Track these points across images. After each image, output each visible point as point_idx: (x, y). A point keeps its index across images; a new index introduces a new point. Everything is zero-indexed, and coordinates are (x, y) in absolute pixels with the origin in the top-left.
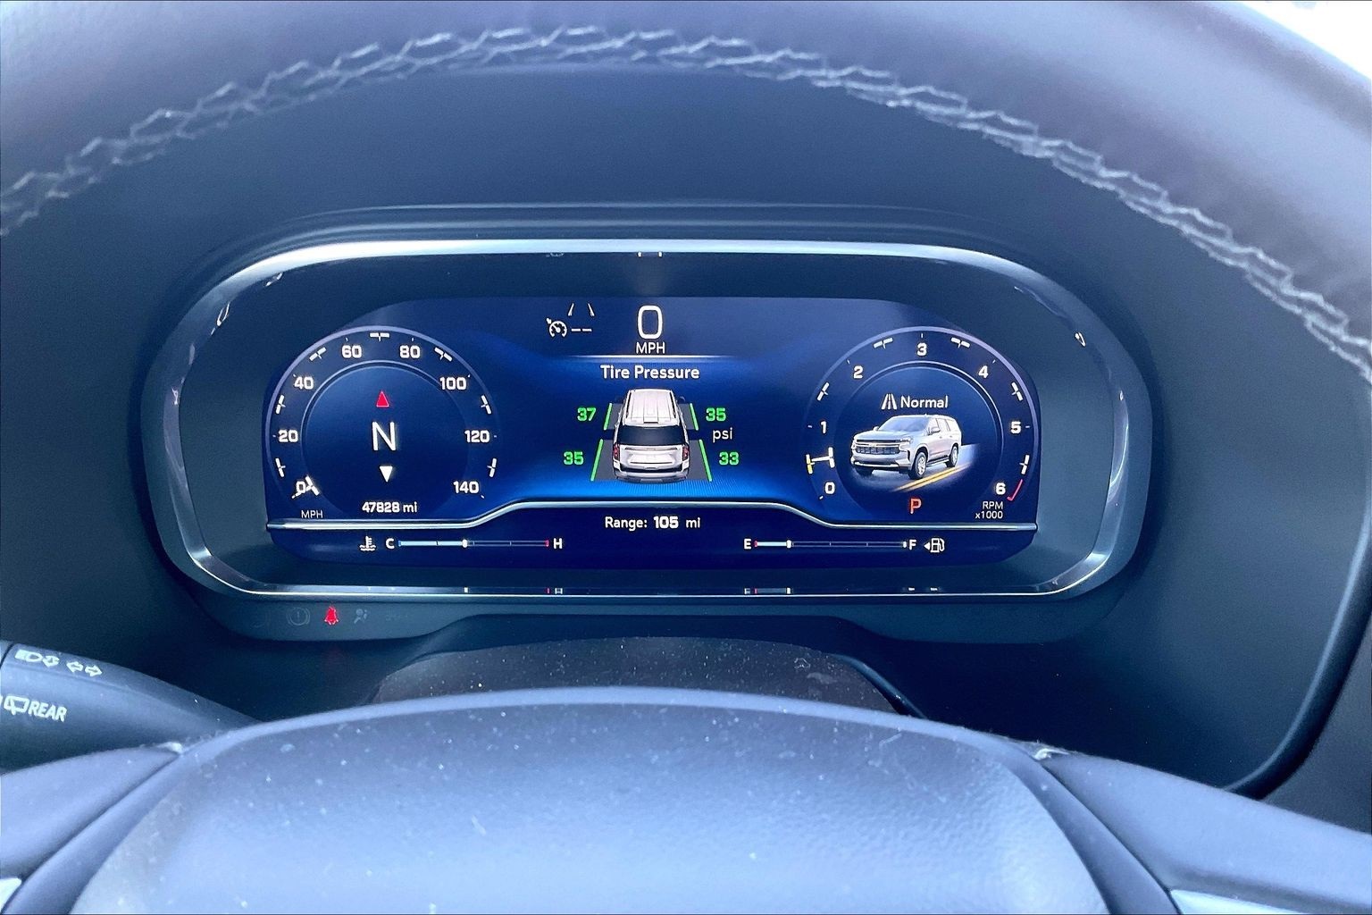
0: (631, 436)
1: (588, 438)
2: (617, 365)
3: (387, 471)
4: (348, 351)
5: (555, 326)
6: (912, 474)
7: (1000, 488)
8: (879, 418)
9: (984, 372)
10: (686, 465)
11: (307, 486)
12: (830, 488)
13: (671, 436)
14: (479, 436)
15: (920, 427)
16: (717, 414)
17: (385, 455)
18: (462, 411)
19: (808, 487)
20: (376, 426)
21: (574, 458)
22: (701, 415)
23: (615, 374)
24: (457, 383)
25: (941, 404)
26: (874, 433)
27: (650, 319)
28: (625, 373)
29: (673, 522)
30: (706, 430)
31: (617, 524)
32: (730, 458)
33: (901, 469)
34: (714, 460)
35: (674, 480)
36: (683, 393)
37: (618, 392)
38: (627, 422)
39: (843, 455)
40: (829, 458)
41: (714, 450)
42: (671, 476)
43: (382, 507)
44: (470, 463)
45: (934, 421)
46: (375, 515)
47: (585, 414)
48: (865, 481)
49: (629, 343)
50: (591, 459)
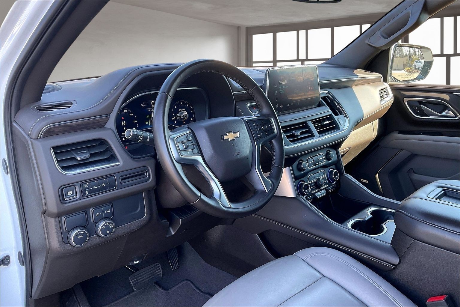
1: (148, 120)
2: (150, 109)
3: (125, 128)
5: (142, 105)
6: (183, 119)
7: (192, 119)
8: (178, 112)
9: (188, 105)
12: (175, 122)
14: (135, 121)
15: (183, 113)
17: (124, 126)
18: (133, 118)
20: (122, 122)
21: (147, 123)
23: (150, 111)
24: (131, 115)
25: (184, 110)
26: (179, 114)
27: (153, 103)
37: (151, 113)
38: (152, 117)
39: (176, 117)
45: (184, 112)
48: (179, 121)
49: (151, 106)
50: (149, 122)
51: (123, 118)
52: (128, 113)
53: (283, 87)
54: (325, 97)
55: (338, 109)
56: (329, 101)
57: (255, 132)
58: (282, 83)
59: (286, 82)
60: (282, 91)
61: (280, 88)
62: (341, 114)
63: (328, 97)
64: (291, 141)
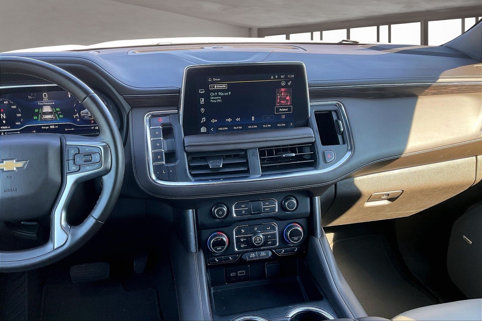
0: (44, 114)
1: (37, 114)
3: (4, 122)
5: (29, 97)
8: (84, 109)
10: (54, 118)
12: (78, 120)
13: (50, 113)
14: (19, 115)
16: (58, 109)
17: (4, 119)
18: (15, 111)
19: (74, 120)
20: (1, 115)
21: (35, 118)
22: (55, 110)
23: (40, 104)
24: (14, 107)
26: (84, 111)
27: (45, 95)
28: (42, 104)
29: (53, 127)
30: (57, 112)
31: (44, 128)
32: (61, 116)
33: (89, 116)
34: (59, 117)
35: (52, 120)
36: (52, 106)
37: (41, 107)
38: (43, 111)
39: (80, 115)
40: (77, 115)
41: (58, 115)
42: (51, 120)
43: (4, 127)
46: (2, 129)
47: (36, 111)
48: (84, 119)
49: (42, 99)
50: (38, 117)
52: (9, 105)
53: (219, 93)
54: (330, 112)
55: (342, 134)
56: (335, 118)
57: (71, 162)
58: (217, 88)
59: (225, 86)
60: (216, 100)
61: (212, 94)
62: (344, 143)
63: (335, 111)
64: (194, 176)
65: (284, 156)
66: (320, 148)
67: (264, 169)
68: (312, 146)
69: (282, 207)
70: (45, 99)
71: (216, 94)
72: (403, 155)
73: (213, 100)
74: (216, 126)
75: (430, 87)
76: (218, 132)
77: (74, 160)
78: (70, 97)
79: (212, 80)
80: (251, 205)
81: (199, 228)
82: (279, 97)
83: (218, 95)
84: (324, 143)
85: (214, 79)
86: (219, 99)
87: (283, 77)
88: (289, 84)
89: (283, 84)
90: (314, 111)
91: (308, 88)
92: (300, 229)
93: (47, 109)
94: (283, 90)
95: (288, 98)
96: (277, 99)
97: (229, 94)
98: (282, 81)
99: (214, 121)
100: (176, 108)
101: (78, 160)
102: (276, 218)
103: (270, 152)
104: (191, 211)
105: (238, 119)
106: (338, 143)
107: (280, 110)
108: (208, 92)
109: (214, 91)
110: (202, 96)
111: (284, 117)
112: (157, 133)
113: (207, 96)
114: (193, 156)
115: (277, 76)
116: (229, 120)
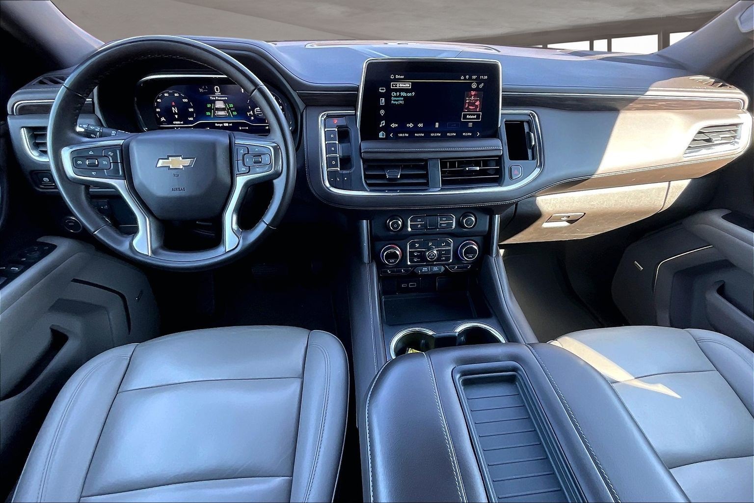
0: (218, 109)
1: (210, 110)
2: (213, 97)
3: (176, 116)
4: (166, 95)
5: (201, 90)
10: (227, 114)
11: (163, 119)
12: (252, 118)
13: (223, 109)
14: (191, 110)
16: (231, 106)
17: (176, 114)
18: (187, 105)
19: (248, 118)
20: (173, 108)
21: (208, 113)
22: (229, 106)
24: (186, 100)
26: (258, 108)
27: (217, 89)
28: (214, 98)
29: (227, 125)
30: (230, 108)
31: (218, 125)
32: (235, 113)
34: (232, 114)
35: (226, 117)
36: (225, 102)
37: (213, 102)
38: (216, 107)
39: (254, 112)
40: (251, 113)
41: (232, 111)
42: (224, 117)
43: (177, 122)
44: (191, 114)
46: (175, 124)
47: (209, 106)
48: (258, 117)
49: (214, 93)
50: (211, 113)
51: (173, 104)
52: (180, 98)
53: (402, 94)
54: (522, 122)
55: (533, 148)
56: (527, 130)
57: (240, 162)
58: (399, 87)
59: (409, 86)
60: (397, 101)
61: (393, 94)
62: (533, 159)
63: (528, 122)
64: (369, 185)
65: (467, 169)
66: (508, 162)
67: (444, 183)
68: (499, 160)
69: (459, 224)
70: (218, 93)
71: (398, 94)
72: (593, 177)
73: (394, 101)
74: (396, 131)
75: (636, 101)
76: (397, 139)
77: (243, 160)
78: (243, 92)
79: (395, 77)
80: (428, 219)
81: (373, 239)
82: (467, 101)
83: (400, 96)
84: (512, 157)
85: (397, 77)
86: (401, 100)
87: (474, 77)
88: (481, 86)
89: (474, 86)
90: (504, 120)
91: (501, 93)
92: (476, 247)
93: (219, 104)
94: (473, 93)
95: (477, 103)
96: (466, 104)
97: (412, 95)
98: (473, 82)
99: (393, 125)
100: (353, 109)
101: (247, 160)
102: (452, 235)
103: (452, 165)
104: (365, 221)
105: (421, 125)
106: (526, 158)
107: (468, 116)
108: (389, 91)
109: (396, 90)
110: (382, 95)
111: (470, 125)
112: (332, 136)
113: (388, 96)
114: (370, 164)
115: (467, 77)
116: (411, 125)
